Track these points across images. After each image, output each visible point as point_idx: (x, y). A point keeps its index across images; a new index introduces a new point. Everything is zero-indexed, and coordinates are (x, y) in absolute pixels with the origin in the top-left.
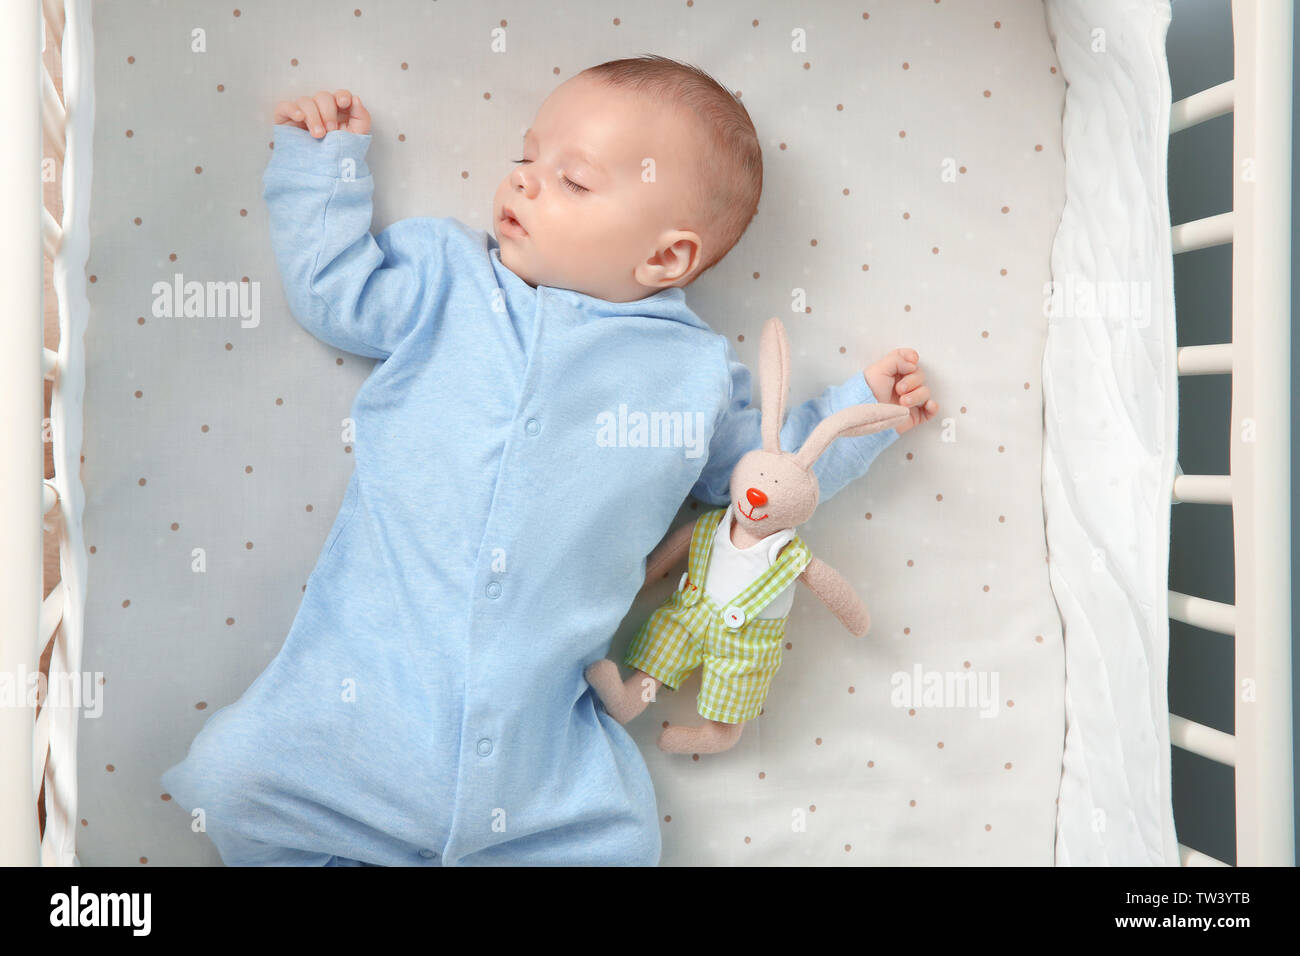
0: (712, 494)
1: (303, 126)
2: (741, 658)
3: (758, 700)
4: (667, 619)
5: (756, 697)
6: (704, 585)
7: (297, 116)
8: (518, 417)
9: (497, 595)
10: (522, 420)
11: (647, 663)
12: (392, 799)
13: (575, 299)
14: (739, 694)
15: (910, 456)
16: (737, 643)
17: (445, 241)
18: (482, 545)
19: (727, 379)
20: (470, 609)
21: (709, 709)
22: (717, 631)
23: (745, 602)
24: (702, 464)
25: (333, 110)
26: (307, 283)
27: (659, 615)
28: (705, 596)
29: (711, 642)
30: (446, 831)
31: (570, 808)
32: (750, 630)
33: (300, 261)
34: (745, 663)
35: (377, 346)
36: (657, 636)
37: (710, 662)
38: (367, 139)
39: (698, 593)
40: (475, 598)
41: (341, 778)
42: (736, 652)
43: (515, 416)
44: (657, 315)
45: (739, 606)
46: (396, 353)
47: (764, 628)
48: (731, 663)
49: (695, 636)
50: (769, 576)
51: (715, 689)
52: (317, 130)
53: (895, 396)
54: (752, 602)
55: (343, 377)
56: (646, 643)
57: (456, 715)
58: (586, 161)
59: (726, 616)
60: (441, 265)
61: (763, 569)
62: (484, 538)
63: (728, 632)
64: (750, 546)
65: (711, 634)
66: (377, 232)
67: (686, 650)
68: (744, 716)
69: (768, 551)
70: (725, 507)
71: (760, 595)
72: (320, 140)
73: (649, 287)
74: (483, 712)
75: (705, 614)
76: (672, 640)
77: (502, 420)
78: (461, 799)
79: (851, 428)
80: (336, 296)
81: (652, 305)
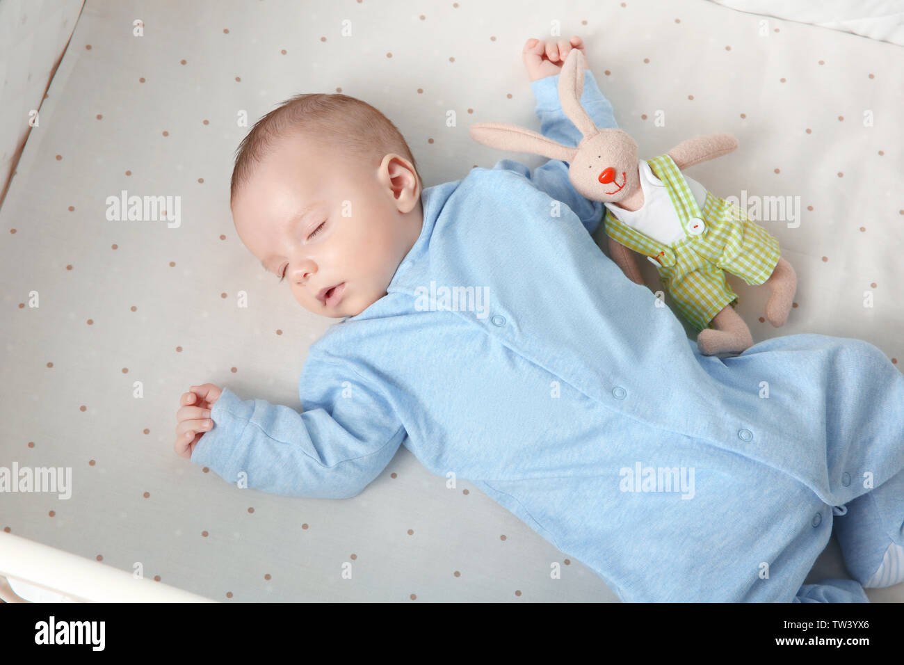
0: (592, 218)
1: (199, 435)
2: (729, 233)
3: (765, 235)
4: (679, 284)
5: (763, 235)
6: (662, 244)
7: (190, 437)
8: (487, 329)
9: (624, 392)
10: (491, 326)
11: (710, 310)
12: (766, 525)
13: (406, 265)
14: (757, 246)
15: (608, 73)
16: (717, 232)
17: (327, 353)
18: (580, 389)
19: (507, 173)
20: (629, 416)
21: (762, 273)
22: (702, 246)
23: (686, 215)
24: (567, 209)
25: (194, 408)
26: (325, 469)
27: (674, 290)
28: (671, 247)
29: (709, 255)
30: (805, 489)
31: (813, 393)
32: (709, 219)
33: (305, 473)
34: (734, 232)
35: (393, 434)
36: (691, 297)
37: (724, 261)
38: (226, 390)
39: (667, 251)
40: (622, 409)
41: (736, 562)
42: (724, 236)
43: (486, 332)
44: (440, 209)
45: (688, 220)
46: (403, 422)
47: (711, 208)
48: (731, 244)
49: (700, 265)
50: (672, 189)
51: (747, 264)
52: (206, 426)
53: (559, 63)
54: (688, 210)
55: (409, 476)
56: (693, 307)
57: (712, 450)
58: (302, 216)
59: (692, 232)
60: (345, 361)
61: (665, 192)
62: (575, 386)
63: (706, 236)
64: (643, 198)
65: (703, 251)
66: (302, 409)
67: (708, 278)
68: (775, 249)
69: (651, 184)
70: (605, 209)
71: (685, 201)
72: (214, 426)
73: (416, 206)
74: (717, 428)
75: (686, 250)
76: (697, 285)
77: (485, 343)
78: (783, 466)
79: (575, 90)
80: (343, 451)
81: (430, 210)
